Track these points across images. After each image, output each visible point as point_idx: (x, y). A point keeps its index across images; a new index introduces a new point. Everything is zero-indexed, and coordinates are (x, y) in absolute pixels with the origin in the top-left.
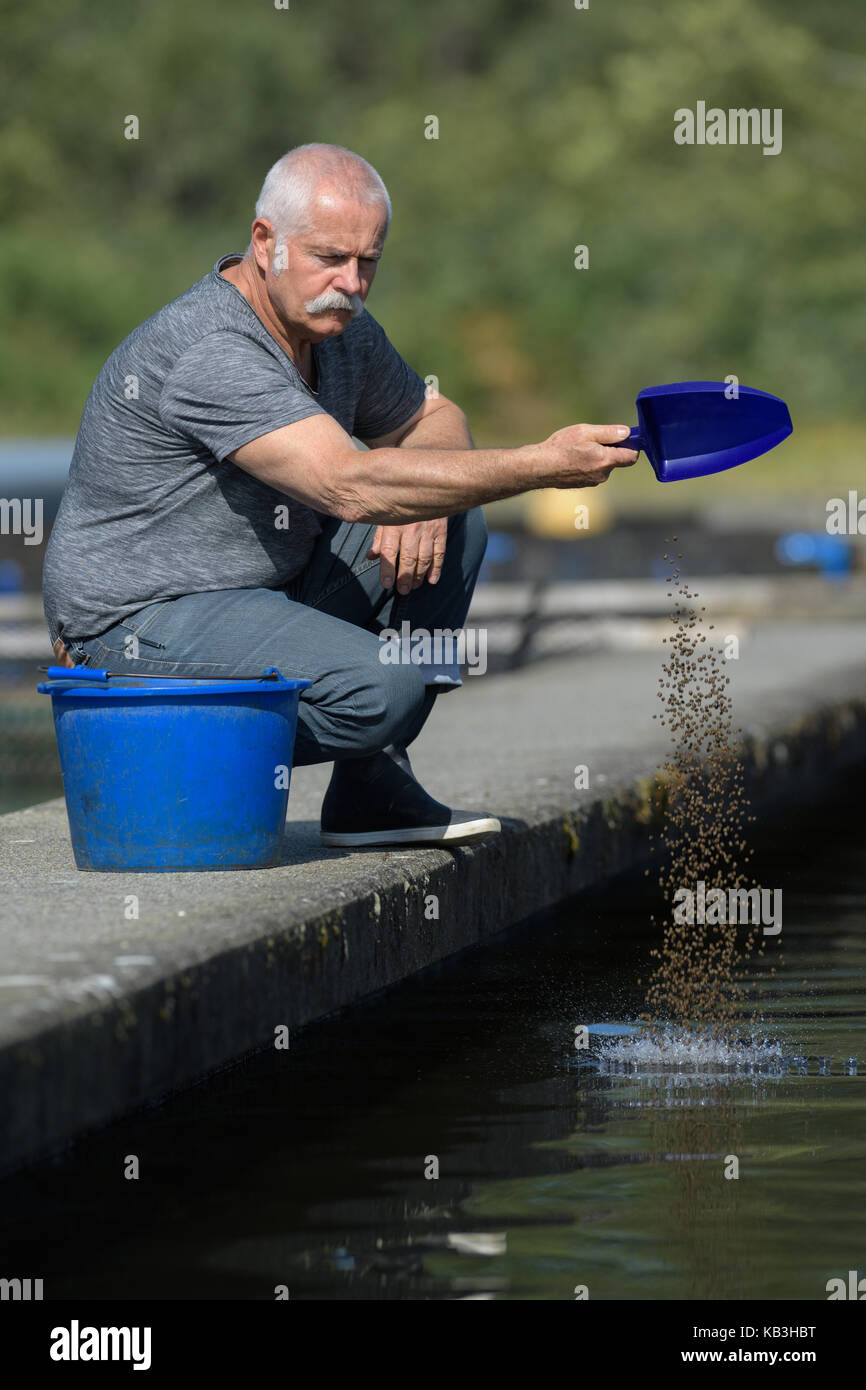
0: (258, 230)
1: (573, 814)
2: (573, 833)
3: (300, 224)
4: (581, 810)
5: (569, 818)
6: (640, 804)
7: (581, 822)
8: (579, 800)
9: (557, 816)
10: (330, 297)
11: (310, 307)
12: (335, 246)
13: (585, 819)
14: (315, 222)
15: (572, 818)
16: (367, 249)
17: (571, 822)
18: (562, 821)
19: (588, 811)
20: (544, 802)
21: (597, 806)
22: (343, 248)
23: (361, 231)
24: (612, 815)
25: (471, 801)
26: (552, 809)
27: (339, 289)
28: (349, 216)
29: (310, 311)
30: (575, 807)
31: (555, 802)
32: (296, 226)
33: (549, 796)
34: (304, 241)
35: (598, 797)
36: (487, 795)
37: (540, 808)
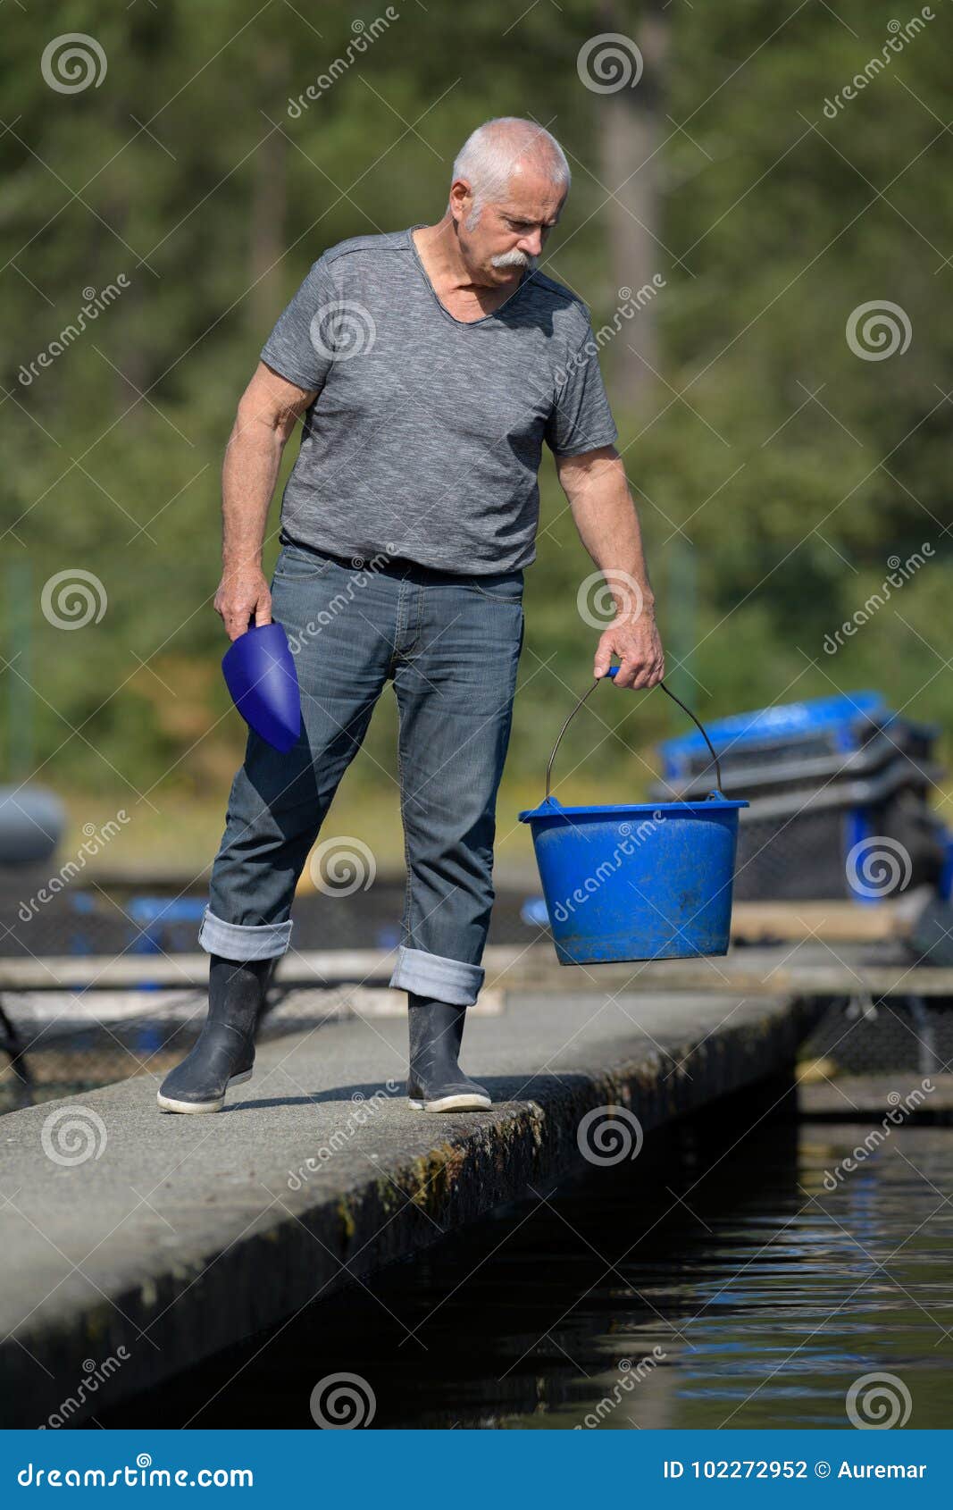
0: (457, 188)
1: (348, 1195)
2: (348, 1217)
3: (499, 193)
4: (356, 1191)
5: (343, 1199)
6: (416, 1184)
7: (356, 1205)
8: (353, 1180)
9: (331, 1197)
10: (514, 256)
11: (496, 262)
12: (526, 215)
13: (360, 1201)
14: (511, 194)
15: (347, 1200)
16: (550, 219)
17: (345, 1204)
18: (336, 1203)
19: (363, 1192)
20: (316, 1182)
21: (373, 1186)
22: (532, 218)
23: (548, 205)
24: (387, 1198)
25: (235, 1181)
26: (326, 1190)
27: (522, 250)
28: (541, 192)
29: (496, 265)
30: (350, 1187)
31: (328, 1182)
32: (494, 194)
33: (320, 1175)
34: (499, 207)
35: (373, 1178)
36: (252, 1174)
37: (313, 1188)
